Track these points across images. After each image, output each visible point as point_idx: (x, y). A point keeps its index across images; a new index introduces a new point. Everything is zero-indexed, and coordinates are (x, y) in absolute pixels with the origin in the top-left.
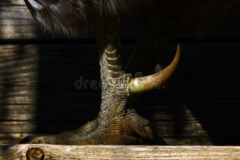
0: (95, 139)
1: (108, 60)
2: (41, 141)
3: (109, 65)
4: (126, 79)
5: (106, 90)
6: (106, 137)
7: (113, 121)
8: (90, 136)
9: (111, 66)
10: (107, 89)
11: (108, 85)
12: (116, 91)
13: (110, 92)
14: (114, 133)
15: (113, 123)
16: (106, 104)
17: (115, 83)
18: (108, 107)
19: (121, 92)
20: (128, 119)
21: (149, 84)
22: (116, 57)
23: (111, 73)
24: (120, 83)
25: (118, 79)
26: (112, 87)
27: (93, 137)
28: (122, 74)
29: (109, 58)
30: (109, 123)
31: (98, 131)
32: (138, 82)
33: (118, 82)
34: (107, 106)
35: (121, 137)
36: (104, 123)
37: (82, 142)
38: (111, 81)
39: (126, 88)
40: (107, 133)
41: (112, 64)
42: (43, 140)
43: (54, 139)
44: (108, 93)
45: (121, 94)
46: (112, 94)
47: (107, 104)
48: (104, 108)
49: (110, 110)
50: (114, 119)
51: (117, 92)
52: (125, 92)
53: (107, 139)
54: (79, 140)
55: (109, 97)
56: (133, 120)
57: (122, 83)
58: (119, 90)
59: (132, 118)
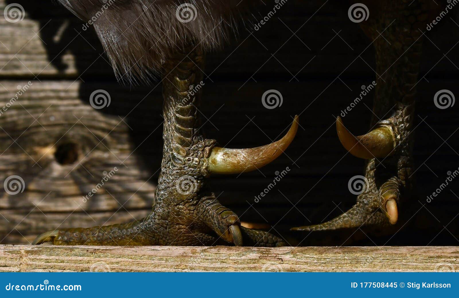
0: (145, 234)
1: (176, 116)
2: (55, 239)
3: (177, 125)
4: (203, 151)
5: (168, 161)
6: (163, 234)
7: (176, 211)
8: (138, 230)
9: (180, 127)
10: (170, 160)
11: (172, 154)
12: (184, 167)
13: (175, 166)
14: (179, 229)
15: (176, 215)
16: (167, 183)
17: (185, 154)
18: (169, 187)
19: (193, 169)
20: (201, 210)
21: (241, 166)
22: (190, 115)
23: (180, 138)
24: (192, 155)
25: (189, 149)
26: (179, 160)
27: (142, 231)
28: (199, 141)
29: (177, 115)
30: (169, 212)
31: (150, 222)
32: (222, 157)
33: (189, 154)
34: (167, 185)
35: (190, 236)
36: (161, 210)
37: (125, 240)
38: (179, 151)
39: (203, 164)
40: (166, 228)
41: (182, 125)
42: (58, 237)
43: (76, 235)
44: (170, 167)
45: (192, 172)
46: (179, 171)
47: (169, 183)
48: (163, 187)
49: (172, 193)
50: (178, 209)
51: (186, 168)
52: (200, 171)
53: (166, 238)
54: (119, 236)
55: (173, 174)
56: (210, 212)
57: (196, 157)
58: (190, 167)
59: (208, 209)
